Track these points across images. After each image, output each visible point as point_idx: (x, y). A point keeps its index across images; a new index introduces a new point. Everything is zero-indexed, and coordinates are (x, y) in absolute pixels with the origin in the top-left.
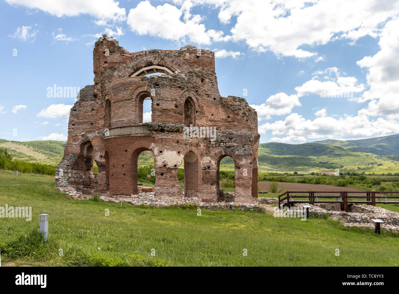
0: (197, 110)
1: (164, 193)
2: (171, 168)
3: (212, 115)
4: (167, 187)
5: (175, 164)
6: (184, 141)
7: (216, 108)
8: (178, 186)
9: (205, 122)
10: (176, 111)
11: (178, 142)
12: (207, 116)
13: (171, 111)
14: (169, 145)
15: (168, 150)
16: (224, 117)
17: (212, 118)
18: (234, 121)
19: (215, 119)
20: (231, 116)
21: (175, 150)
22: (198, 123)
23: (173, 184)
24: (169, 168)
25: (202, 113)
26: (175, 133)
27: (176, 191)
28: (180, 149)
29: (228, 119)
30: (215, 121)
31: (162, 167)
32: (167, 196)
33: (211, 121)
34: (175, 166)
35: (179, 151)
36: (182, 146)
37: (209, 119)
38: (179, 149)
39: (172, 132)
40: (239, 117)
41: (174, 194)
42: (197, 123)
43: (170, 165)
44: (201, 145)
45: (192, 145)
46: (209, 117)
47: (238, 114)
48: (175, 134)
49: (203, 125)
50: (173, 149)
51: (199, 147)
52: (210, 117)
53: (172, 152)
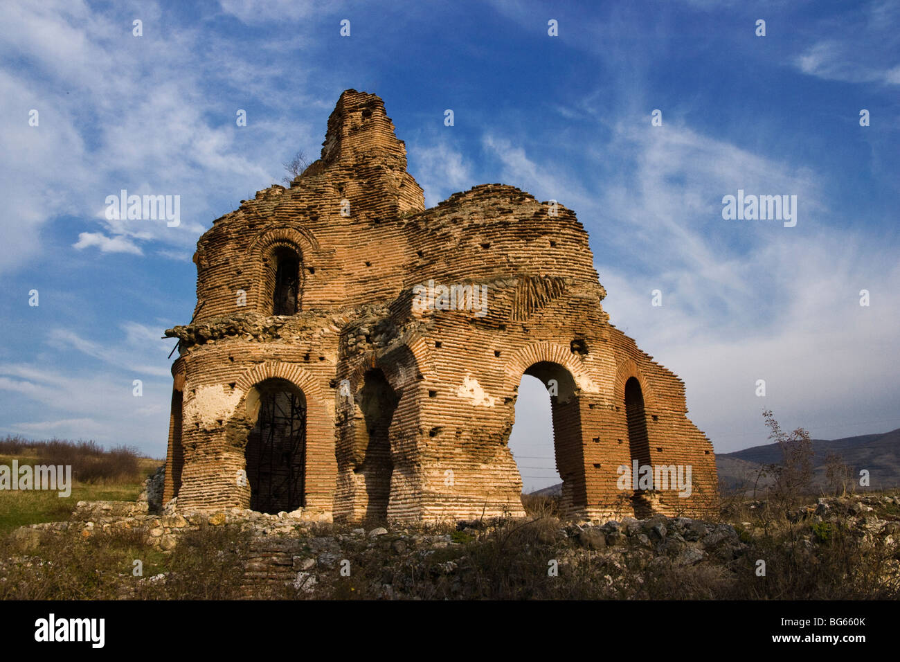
0: (309, 265)
1: (190, 497)
2: (208, 429)
3: (368, 264)
4: (199, 482)
5: (217, 417)
6: (246, 354)
7: (380, 244)
8: (226, 476)
9: (343, 291)
10: (235, 284)
11: (232, 359)
12: (351, 272)
13: (223, 289)
14: (208, 371)
15: (204, 383)
16: (405, 260)
17: (367, 272)
18: (432, 263)
19: (377, 274)
20: (425, 248)
21: (220, 380)
22: (312, 299)
23: (212, 474)
24: (205, 431)
25: (331, 266)
26: (229, 339)
27: (218, 493)
28: (234, 376)
29: (417, 262)
30: (376, 279)
31: (192, 431)
32: (195, 507)
33: (364, 282)
34: (220, 422)
35: (231, 382)
36: (242, 367)
37: (357, 277)
38: (230, 376)
39: (222, 336)
40: (450, 245)
41: (210, 499)
42: (308, 299)
43: (208, 421)
44: (327, 355)
45: (280, 360)
46: (356, 272)
47: (446, 237)
48: (229, 341)
49: (331, 301)
50: (217, 377)
51: (315, 362)
52: (360, 271)
53: (213, 388)
